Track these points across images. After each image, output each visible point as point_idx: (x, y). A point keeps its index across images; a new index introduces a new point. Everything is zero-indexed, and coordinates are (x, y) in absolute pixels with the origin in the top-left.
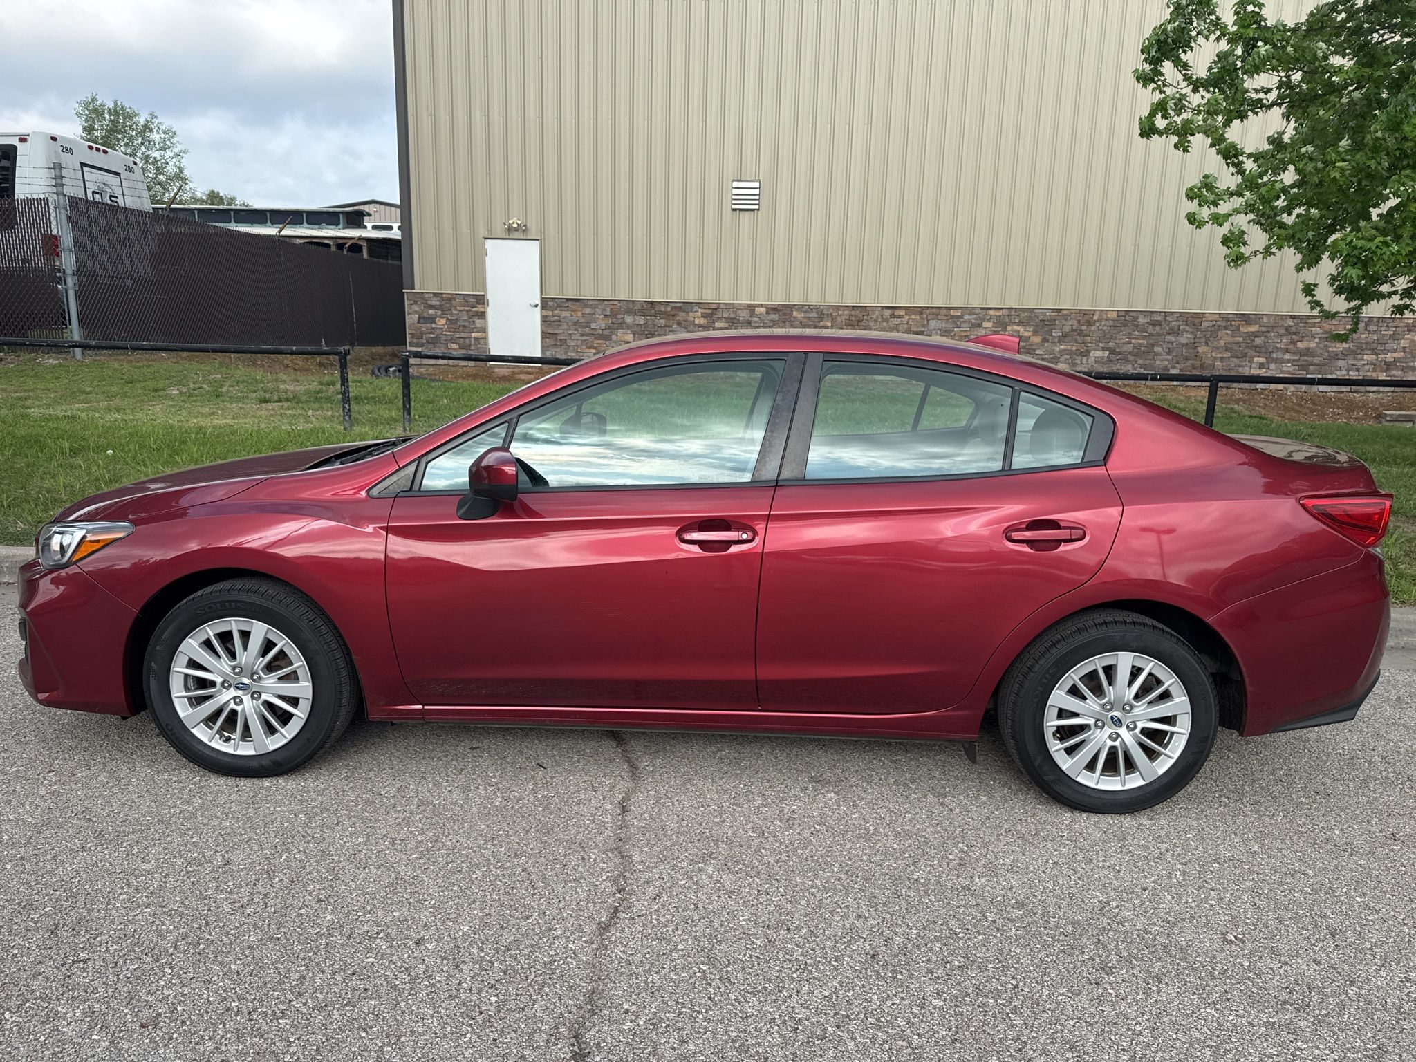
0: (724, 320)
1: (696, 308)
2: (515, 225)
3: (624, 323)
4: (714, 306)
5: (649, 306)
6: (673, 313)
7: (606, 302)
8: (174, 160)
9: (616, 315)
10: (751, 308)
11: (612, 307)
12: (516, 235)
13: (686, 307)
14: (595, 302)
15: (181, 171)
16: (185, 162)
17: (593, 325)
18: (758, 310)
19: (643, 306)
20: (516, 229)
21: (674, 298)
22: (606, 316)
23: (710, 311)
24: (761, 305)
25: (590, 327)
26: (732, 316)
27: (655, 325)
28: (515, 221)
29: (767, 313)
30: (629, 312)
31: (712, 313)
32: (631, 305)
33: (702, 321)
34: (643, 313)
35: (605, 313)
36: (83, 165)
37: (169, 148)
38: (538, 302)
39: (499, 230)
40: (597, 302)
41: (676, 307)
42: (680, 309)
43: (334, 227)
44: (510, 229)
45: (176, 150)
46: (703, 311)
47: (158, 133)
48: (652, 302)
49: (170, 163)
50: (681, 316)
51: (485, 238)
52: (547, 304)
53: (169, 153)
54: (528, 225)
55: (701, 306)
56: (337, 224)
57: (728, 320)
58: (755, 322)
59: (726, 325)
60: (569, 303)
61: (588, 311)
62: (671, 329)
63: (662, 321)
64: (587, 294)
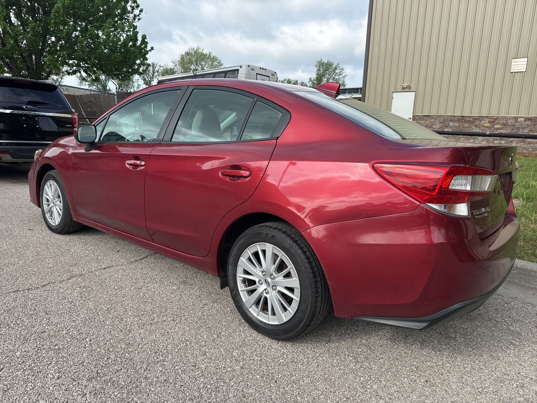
0: (500, 124)
1: (485, 119)
2: (406, 86)
3: (449, 125)
4: (495, 118)
5: (462, 118)
6: (473, 121)
7: (441, 117)
8: (342, 79)
9: (445, 122)
10: (516, 119)
11: (444, 118)
12: (406, 90)
13: (481, 118)
14: (436, 117)
15: (344, 83)
16: (346, 79)
17: (434, 127)
18: (519, 120)
19: (458, 118)
20: (406, 88)
21: (475, 114)
22: (440, 122)
23: (493, 120)
24: (522, 117)
25: (432, 127)
26: (505, 122)
27: (463, 126)
28: (405, 85)
29: (525, 121)
30: (451, 121)
31: (494, 121)
32: (453, 118)
33: (488, 125)
34: (458, 121)
35: (440, 121)
36: (257, 74)
37: (341, 74)
38: (411, 117)
39: (400, 88)
40: (437, 117)
41: (475, 119)
42: (477, 119)
43: (356, 94)
44: (403, 88)
45: (343, 75)
46: (489, 120)
47: (339, 70)
48: (463, 116)
49: (341, 80)
50: (477, 122)
51: (393, 92)
52: (415, 118)
53: (341, 76)
54: (411, 86)
55: (489, 118)
56: (357, 93)
57: (502, 124)
58: (517, 125)
59: (501, 127)
60: (425, 117)
61: (432, 120)
62: (471, 128)
63: (468, 125)
64: (433, 113)
